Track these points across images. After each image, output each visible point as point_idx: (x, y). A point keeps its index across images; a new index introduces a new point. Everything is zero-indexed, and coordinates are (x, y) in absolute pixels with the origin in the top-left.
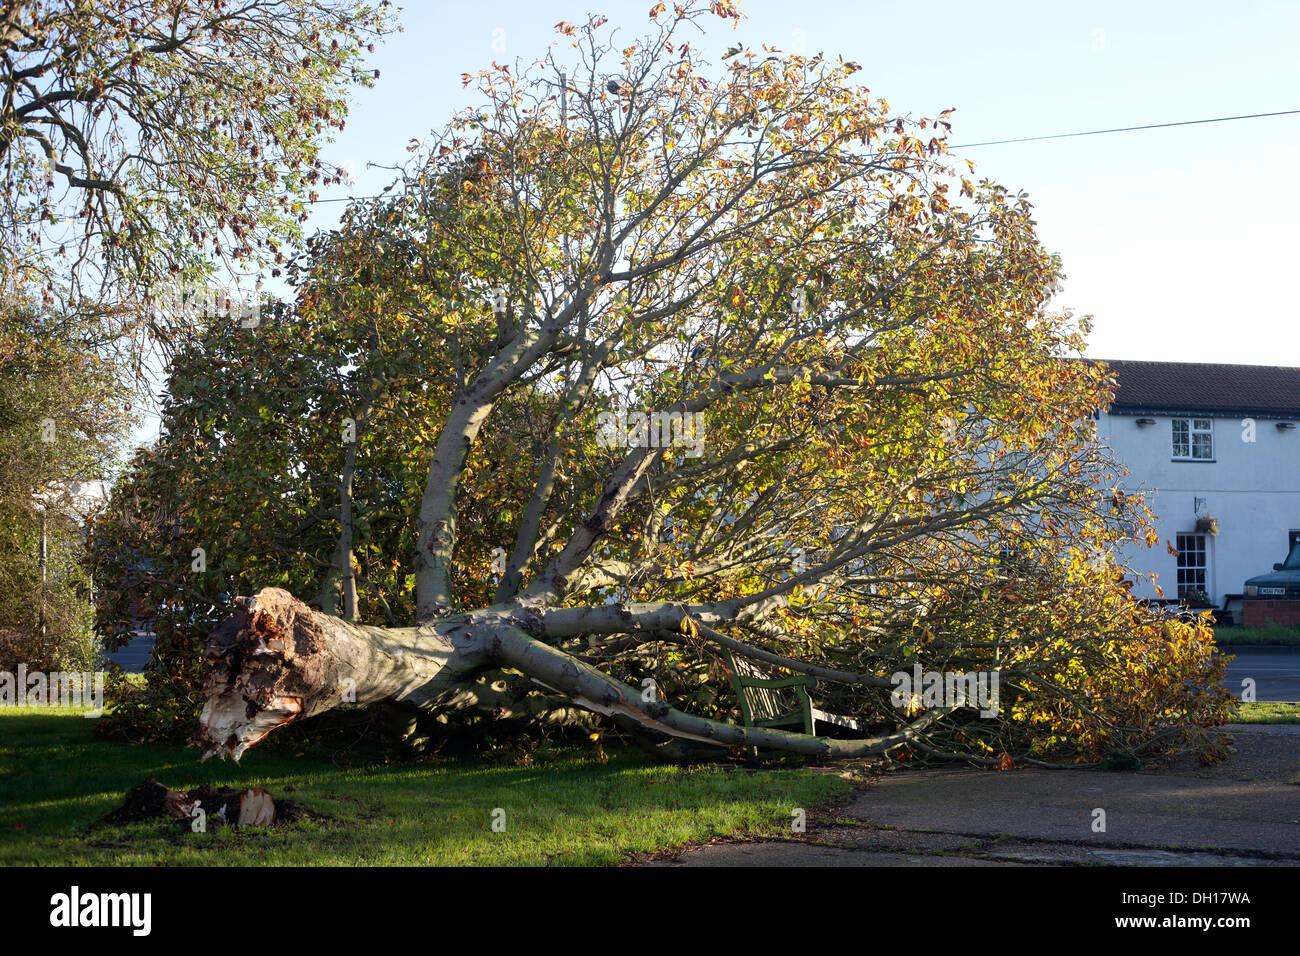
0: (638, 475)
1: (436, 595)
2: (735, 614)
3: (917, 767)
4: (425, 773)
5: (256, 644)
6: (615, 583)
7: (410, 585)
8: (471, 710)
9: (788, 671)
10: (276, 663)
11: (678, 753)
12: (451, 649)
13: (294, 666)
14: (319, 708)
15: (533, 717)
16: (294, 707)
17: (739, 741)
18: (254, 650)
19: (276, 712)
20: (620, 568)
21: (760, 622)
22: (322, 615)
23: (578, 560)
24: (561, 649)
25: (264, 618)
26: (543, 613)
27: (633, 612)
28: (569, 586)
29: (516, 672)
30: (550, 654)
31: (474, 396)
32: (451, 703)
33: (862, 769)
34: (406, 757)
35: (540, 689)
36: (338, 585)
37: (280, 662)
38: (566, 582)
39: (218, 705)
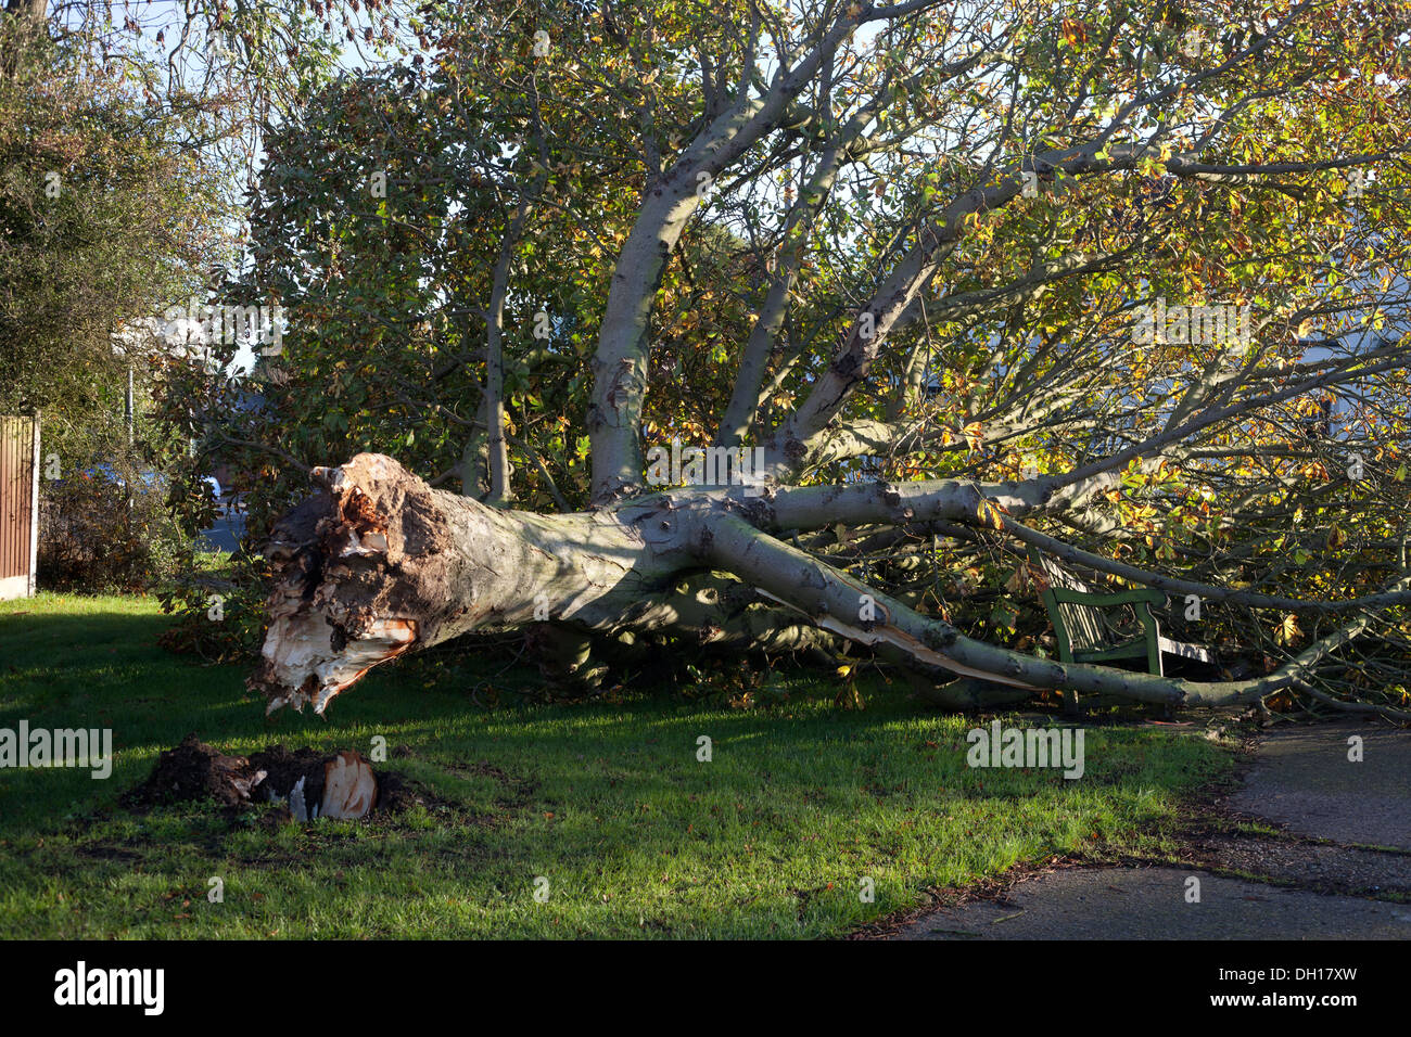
0: (909, 297)
1: (621, 467)
2: (1046, 498)
3: (1305, 720)
4: (601, 721)
5: (343, 540)
6: (871, 452)
7: (582, 452)
8: (670, 630)
9: (1120, 580)
10: (374, 568)
11: (964, 697)
12: (639, 545)
13: (402, 573)
14: (444, 633)
15: (754, 638)
16: (404, 634)
17: (1054, 681)
18: (341, 548)
19: (376, 642)
20: (880, 432)
21: (1081, 510)
22: (450, 496)
23: (822, 421)
24: (796, 545)
25: (357, 500)
26: (773, 494)
27: (902, 495)
28: (808, 455)
29: (731, 576)
30: (784, 554)
31: (674, 184)
32: (640, 621)
33: (1231, 727)
34: (576, 695)
35: (765, 600)
36: (484, 451)
37: (381, 567)
38: (805, 450)
39: (289, 631)
